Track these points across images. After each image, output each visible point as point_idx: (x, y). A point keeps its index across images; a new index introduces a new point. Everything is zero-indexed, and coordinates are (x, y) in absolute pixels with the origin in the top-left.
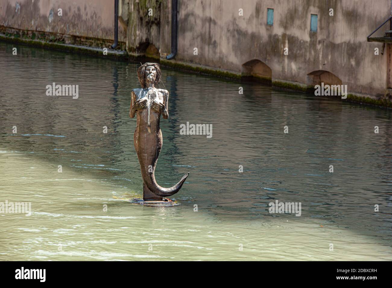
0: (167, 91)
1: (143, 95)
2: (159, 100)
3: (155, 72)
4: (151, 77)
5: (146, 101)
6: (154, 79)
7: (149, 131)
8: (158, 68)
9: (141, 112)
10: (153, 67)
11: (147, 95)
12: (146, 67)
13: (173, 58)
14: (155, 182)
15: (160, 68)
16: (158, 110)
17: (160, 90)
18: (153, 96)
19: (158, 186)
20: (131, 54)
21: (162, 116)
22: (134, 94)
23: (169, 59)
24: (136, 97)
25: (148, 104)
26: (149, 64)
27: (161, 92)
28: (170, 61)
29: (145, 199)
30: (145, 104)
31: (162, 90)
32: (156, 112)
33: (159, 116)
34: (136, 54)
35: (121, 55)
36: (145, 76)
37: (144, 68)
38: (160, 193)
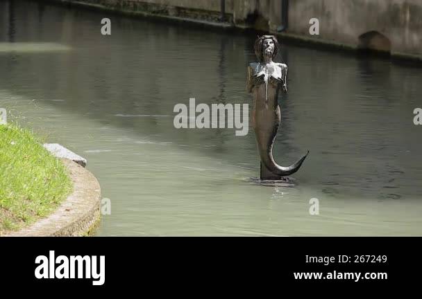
0: (285, 66)
1: (260, 70)
2: (277, 74)
3: (273, 45)
4: (269, 51)
5: (263, 75)
6: (272, 52)
7: (267, 107)
8: (276, 41)
9: (258, 87)
10: (271, 40)
11: (264, 69)
12: (263, 40)
13: (284, 30)
14: (273, 160)
15: (278, 41)
16: (276, 85)
17: (279, 64)
18: (271, 70)
19: (276, 165)
20: (239, 26)
21: (280, 91)
22: (251, 68)
23: (280, 31)
24: (253, 72)
25: (266, 78)
26: (267, 36)
27: (279, 66)
28: (280, 33)
29: (262, 179)
30: (263, 79)
31: (281, 64)
32: (274, 87)
33: (277, 92)
34: (243, 27)
35: (227, 28)
36: (262, 49)
37: (261, 41)
38: (278, 172)
